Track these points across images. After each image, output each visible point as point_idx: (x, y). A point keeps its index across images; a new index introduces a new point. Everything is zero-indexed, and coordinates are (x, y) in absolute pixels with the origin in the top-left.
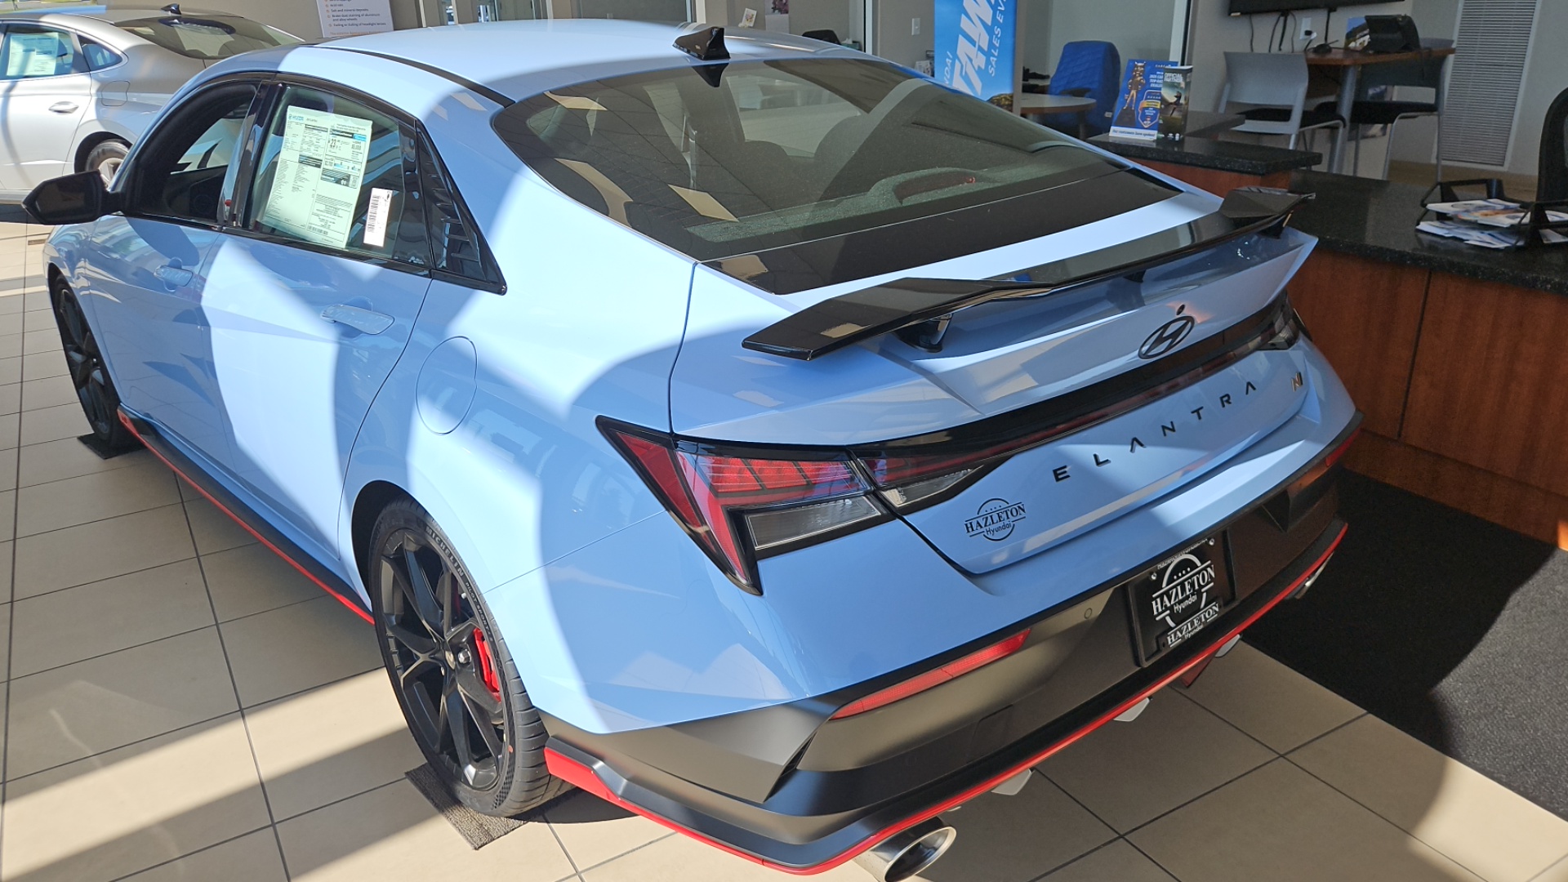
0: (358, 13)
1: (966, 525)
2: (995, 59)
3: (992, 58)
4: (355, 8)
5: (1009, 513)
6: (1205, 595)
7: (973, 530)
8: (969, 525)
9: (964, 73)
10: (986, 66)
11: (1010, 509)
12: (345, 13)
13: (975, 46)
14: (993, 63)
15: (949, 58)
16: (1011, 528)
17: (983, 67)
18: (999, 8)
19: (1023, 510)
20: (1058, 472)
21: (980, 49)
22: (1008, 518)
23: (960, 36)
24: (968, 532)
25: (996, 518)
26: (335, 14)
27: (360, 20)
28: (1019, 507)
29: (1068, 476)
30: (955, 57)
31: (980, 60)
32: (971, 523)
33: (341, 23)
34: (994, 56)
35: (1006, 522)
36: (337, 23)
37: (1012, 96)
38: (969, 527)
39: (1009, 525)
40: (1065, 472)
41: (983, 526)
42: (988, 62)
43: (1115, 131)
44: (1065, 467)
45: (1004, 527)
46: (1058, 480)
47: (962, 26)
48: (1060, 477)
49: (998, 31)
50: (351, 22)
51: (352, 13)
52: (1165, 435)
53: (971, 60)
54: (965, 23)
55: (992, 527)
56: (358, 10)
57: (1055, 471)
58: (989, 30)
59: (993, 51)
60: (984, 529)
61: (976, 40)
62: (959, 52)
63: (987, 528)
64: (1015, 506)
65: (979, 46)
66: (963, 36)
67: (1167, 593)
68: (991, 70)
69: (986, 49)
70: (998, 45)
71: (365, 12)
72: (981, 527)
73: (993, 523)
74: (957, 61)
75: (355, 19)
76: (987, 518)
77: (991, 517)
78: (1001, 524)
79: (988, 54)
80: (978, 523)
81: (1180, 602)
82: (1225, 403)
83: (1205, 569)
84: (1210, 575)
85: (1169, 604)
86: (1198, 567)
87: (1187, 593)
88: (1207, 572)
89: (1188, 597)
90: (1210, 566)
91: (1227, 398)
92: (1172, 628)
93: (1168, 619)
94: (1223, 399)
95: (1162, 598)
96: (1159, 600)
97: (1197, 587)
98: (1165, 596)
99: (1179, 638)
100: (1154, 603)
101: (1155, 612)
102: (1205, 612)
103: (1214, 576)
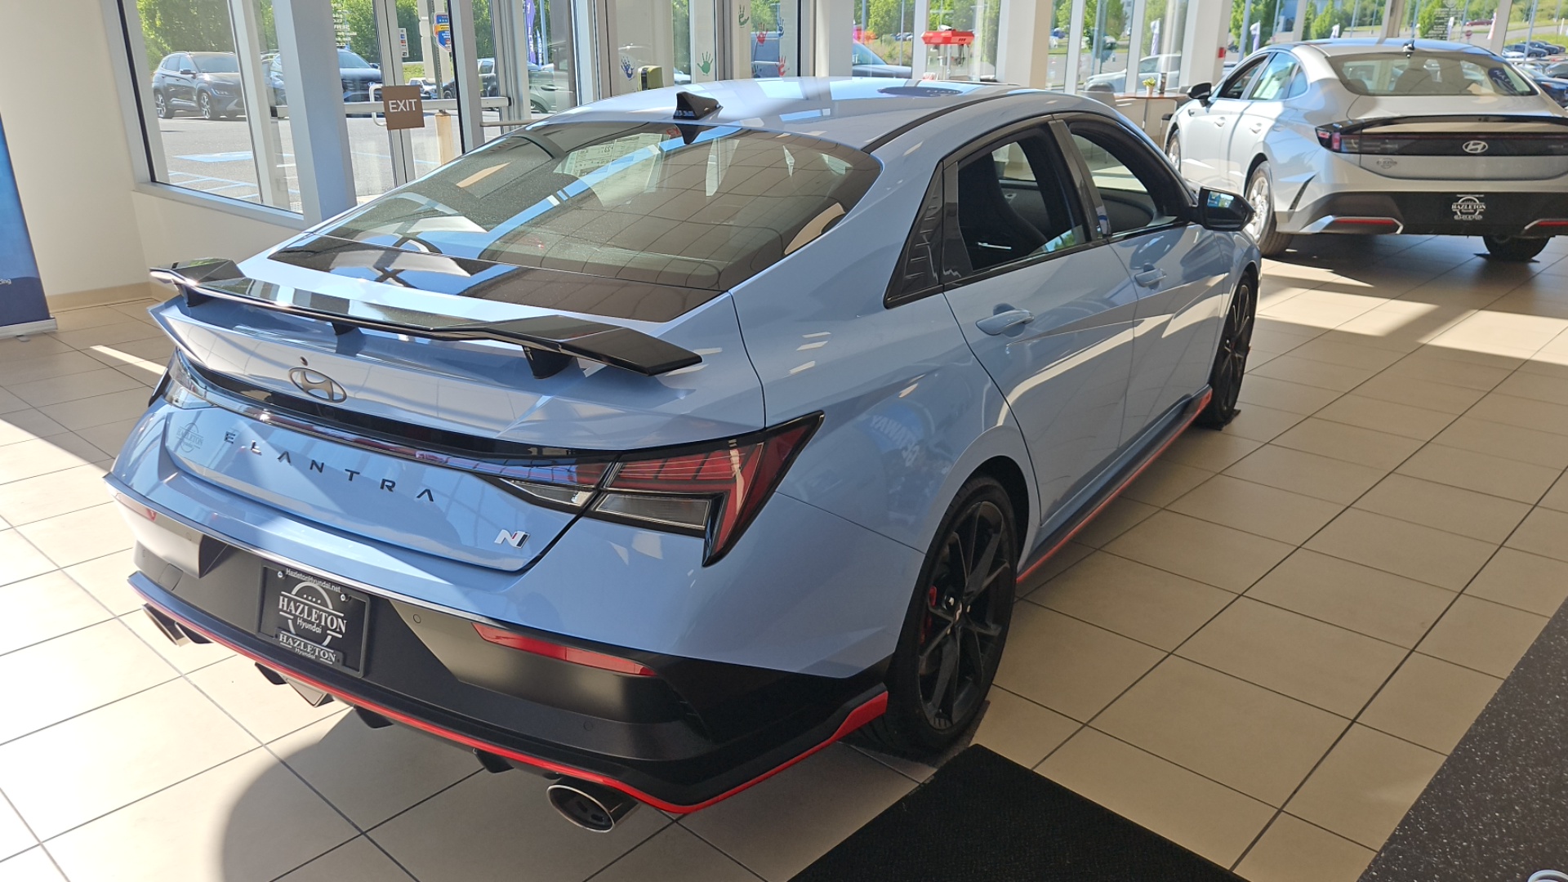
67: (295, 602)
81: (304, 620)
82: (385, 487)
83: (337, 617)
84: (340, 628)
85: (293, 612)
86: (327, 607)
87: (313, 620)
88: (337, 620)
89: (313, 624)
90: (342, 619)
91: (390, 484)
92: (290, 632)
93: (290, 621)
94: (386, 483)
95: (290, 600)
96: (286, 600)
97: (323, 623)
98: (292, 604)
99: (289, 644)
100: (281, 598)
101: (280, 607)
102: (322, 650)
103: (344, 631)
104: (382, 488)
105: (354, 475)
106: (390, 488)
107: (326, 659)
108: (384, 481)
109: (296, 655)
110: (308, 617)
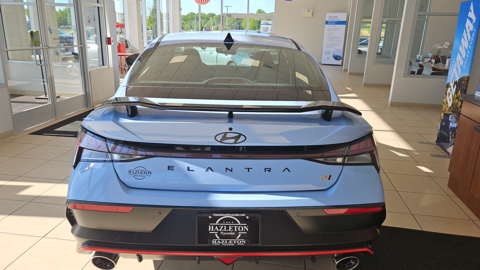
0: (335, 38)
1: (129, 171)
2: (466, 62)
3: (465, 62)
4: (335, 36)
5: (145, 173)
6: (240, 235)
7: (130, 173)
8: (130, 171)
9: (457, 67)
10: (463, 65)
11: (146, 172)
12: (331, 37)
13: (461, 57)
14: (465, 64)
15: (454, 61)
16: (144, 177)
17: (462, 65)
18: (470, 43)
19: (151, 174)
20: (170, 167)
21: (463, 58)
22: (144, 174)
23: (458, 53)
24: (129, 173)
25: (140, 172)
26: (328, 37)
27: (335, 40)
28: (150, 172)
29: (173, 170)
30: (456, 60)
31: (462, 62)
32: (131, 171)
33: (330, 40)
34: (466, 61)
35: (143, 175)
36: (328, 40)
37: (469, 77)
38: (130, 172)
39: (143, 176)
40: (173, 168)
41: (135, 173)
42: (464, 63)
43: (477, 93)
44: (174, 166)
45: (142, 176)
46: (168, 169)
47: (460, 49)
48: (170, 169)
49: (468, 52)
50: (332, 40)
51: (333, 38)
52: (226, 171)
53: (459, 62)
54: (461, 49)
55: (137, 175)
56: (335, 37)
57: (168, 166)
58: (466, 51)
59: (466, 59)
60: (134, 174)
61: (462, 55)
62: (457, 59)
63: (136, 174)
64: (149, 172)
65: (463, 57)
66: (459, 53)
67: (218, 226)
68: (464, 66)
69: (464, 58)
70: (467, 57)
71: (337, 38)
72: (134, 173)
73: (138, 173)
74: (456, 62)
75: (334, 39)
76: (137, 171)
77: (138, 171)
78: (141, 175)
79: (464, 60)
80: (133, 172)
81: (224, 232)
82: (266, 171)
83: (243, 226)
84: (245, 229)
85: (218, 230)
86: (238, 223)
87: (230, 230)
88: (244, 227)
89: (230, 232)
90: (246, 226)
91: (269, 169)
92: (217, 239)
93: (216, 235)
94: (266, 169)
95: (215, 226)
96: (213, 226)
97: (236, 230)
98: (216, 227)
99: (218, 243)
100: (210, 226)
101: (210, 230)
102: (237, 240)
103: (247, 230)
104: (265, 171)
105: (250, 169)
106: (269, 171)
107: (241, 243)
108: (265, 169)
109: (224, 246)
110: (226, 230)
